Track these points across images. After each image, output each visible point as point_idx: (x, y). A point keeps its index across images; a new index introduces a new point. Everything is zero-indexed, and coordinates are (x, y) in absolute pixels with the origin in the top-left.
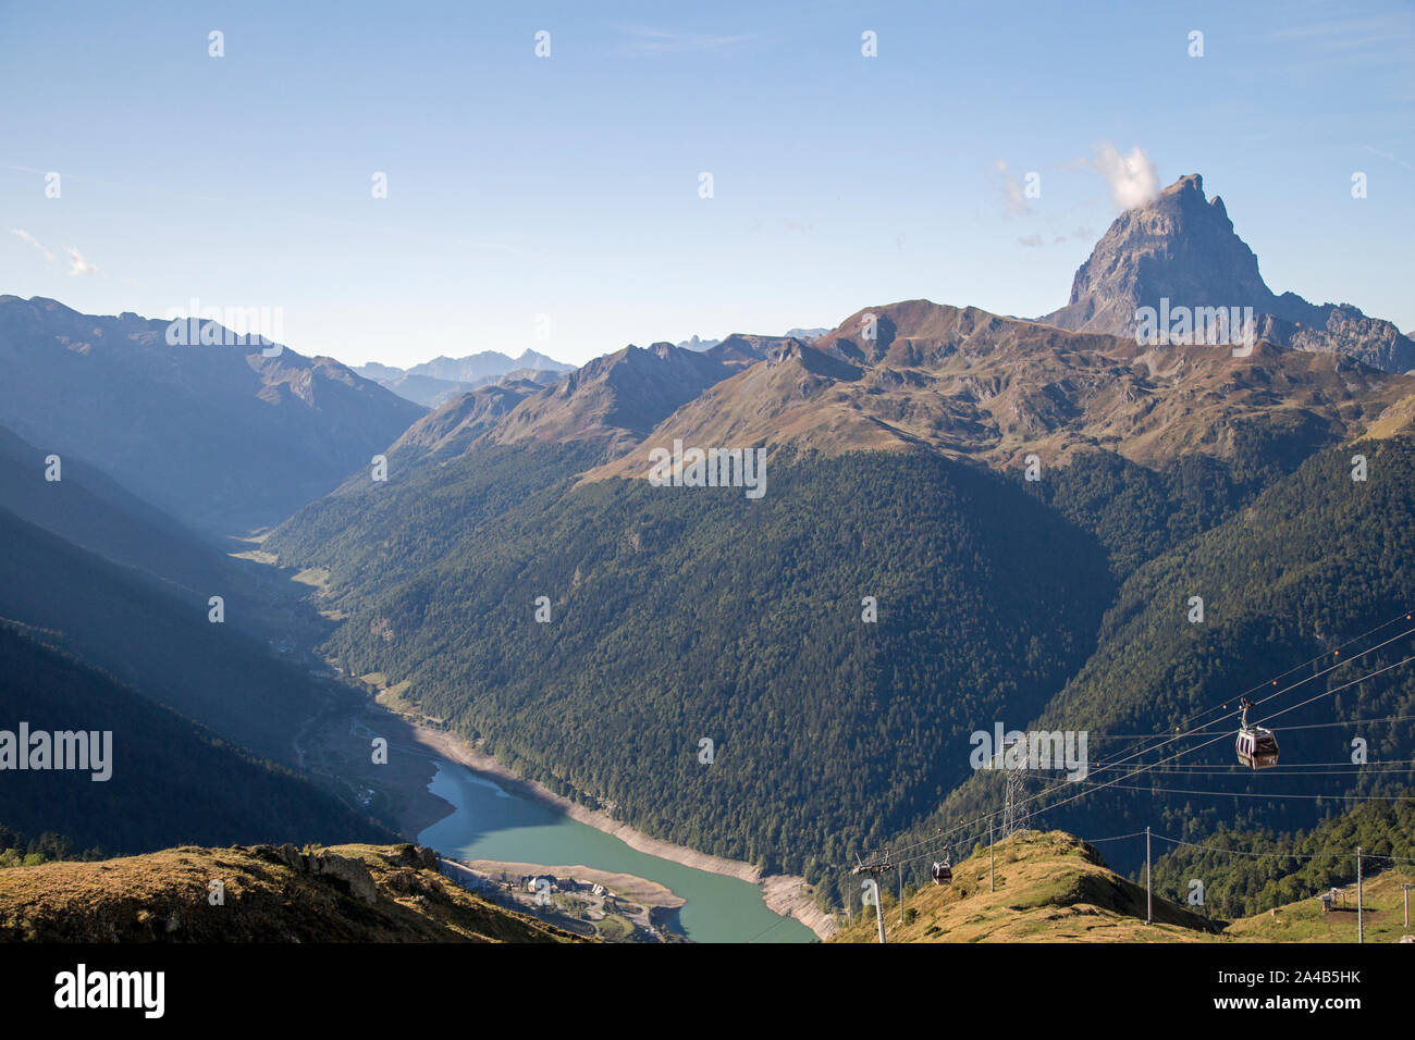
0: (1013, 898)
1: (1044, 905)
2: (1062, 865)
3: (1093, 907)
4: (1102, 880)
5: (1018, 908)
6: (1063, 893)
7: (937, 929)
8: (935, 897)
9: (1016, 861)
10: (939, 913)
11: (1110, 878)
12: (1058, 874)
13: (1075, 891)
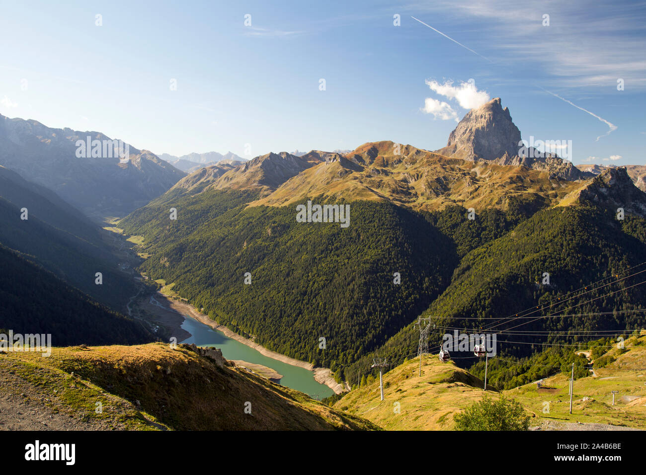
0: (428, 379)
1: (442, 382)
2: (447, 367)
3: (463, 384)
4: (462, 373)
5: (431, 383)
6: (448, 378)
7: (401, 390)
8: (394, 378)
9: (427, 365)
10: (400, 384)
11: (465, 373)
12: (446, 370)
13: (452, 377)
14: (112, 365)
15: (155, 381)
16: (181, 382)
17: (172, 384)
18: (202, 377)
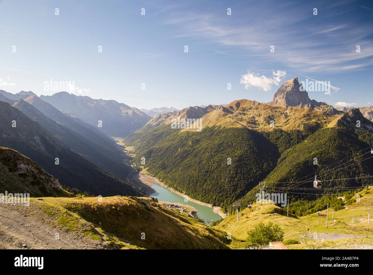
0: (262, 212)
1: (268, 213)
2: (271, 206)
3: (277, 214)
4: (279, 209)
5: (263, 214)
6: (271, 211)
7: (248, 217)
8: (247, 211)
9: (262, 205)
10: (248, 214)
11: (280, 209)
12: (270, 208)
13: (273, 211)
14: (90, 206)
15: (111, 214)
16: (124, 214)
17: (119, 215)
18: (135, 212)
